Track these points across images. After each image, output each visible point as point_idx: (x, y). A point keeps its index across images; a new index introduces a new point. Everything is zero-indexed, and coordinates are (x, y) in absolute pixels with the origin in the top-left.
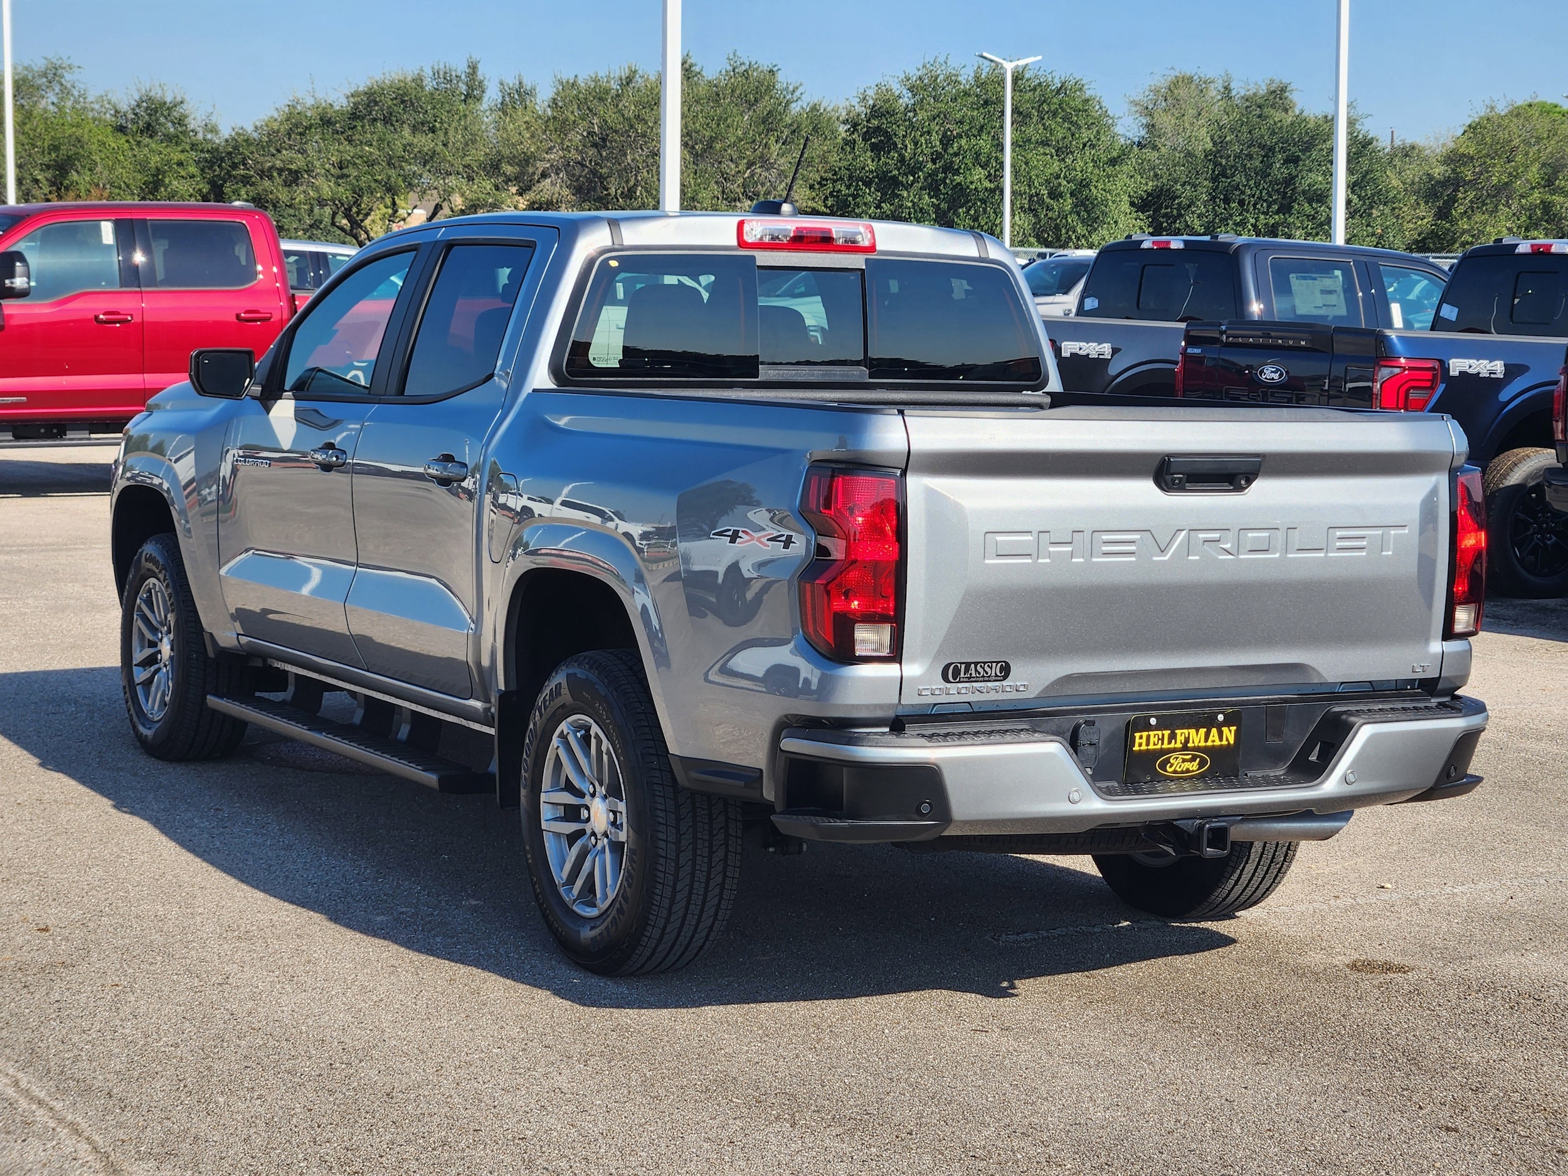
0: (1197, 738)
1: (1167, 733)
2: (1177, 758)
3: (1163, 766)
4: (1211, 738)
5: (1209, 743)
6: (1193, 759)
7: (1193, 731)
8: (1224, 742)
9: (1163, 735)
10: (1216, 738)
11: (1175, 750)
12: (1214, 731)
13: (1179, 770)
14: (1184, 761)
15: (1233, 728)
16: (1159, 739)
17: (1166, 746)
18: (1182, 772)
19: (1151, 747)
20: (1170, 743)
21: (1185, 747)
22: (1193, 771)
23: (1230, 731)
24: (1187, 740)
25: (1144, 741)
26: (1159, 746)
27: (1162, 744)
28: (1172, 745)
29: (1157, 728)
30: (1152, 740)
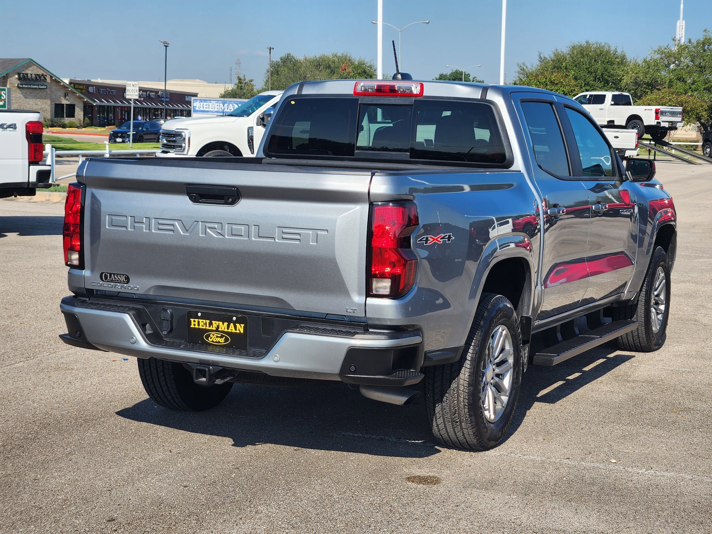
0: (223, 326)
1: (208, 321)
2: (214, 335)
3: (208, 337)
4: (230, 328)
5: (230, 330)
6: (222, 337)
7: (221, 323)
8: (238, 331)
9: (206, 322)
10: (233, 328)
11: (212, 331)
12: (232, 325)
13: (215, 341)
14: (217, 337)
15: (243, 325)
16: (204, 324)
17: (208, 328)
18: (216, 342)
19: (201, 327)
20: (210, 327)
21: (217, 330)
22: (221, 343)
23: (241, 326)
24: (218, 327)
25: (196, 323)
26: (204, 327)
27: (206, 327)
28: (211, 328)
29: (202, 318)
30: (201, 324)
